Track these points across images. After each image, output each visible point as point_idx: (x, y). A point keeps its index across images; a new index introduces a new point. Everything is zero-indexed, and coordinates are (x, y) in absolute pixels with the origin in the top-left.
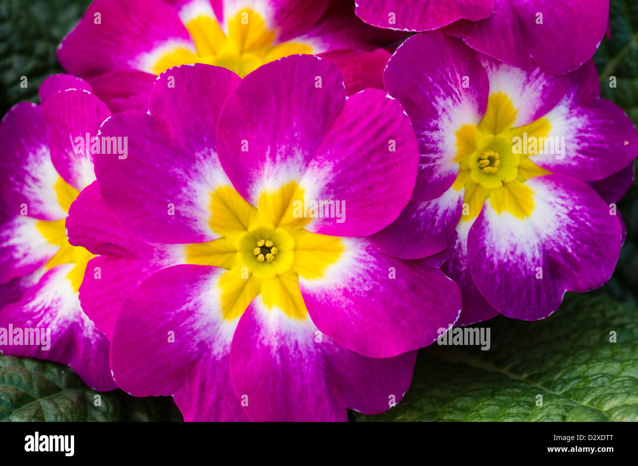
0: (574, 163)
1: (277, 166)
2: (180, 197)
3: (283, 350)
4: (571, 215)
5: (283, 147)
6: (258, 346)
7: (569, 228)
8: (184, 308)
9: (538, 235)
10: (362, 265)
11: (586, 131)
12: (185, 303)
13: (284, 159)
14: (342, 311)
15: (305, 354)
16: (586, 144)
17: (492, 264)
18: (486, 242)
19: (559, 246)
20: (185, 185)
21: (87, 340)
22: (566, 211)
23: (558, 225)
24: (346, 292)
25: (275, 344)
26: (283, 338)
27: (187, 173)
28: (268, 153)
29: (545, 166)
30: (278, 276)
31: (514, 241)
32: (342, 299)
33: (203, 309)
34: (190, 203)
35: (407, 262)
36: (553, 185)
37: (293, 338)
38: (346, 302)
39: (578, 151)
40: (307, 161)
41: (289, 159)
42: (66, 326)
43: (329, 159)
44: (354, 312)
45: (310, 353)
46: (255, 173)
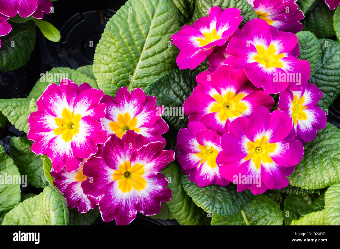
0: (311, 103)
1: (260, 134)
2: (241, 148)
3: (272, 172)
4: (315, 115)
5: (261, 130)
6: (266, 173)
7: (315, 118)
8: (249, 171)
9: (310, 122)
10: (282, 147)
11: (311, 95)
12: (248, 170)
13: (261, 132)
14: (281, 158)
15: (276, 170)
16: (312, 98)
17: (303, 132)
18: (300, 128)
19: (315, 123)
20: (241, 145)
21: (219, 178)
22: (314, 114)
23: (313, 118)
24: (281, 154)
25: (270, 171)
26: (271, 169)
27: (241, 142)
28: (257, 132)
29: (306, 106)
30: (264, 155)
31: (306, 126)
32: (280, 156)
33: (252, 170)
34: (243, 149)
35: (290, 142)
36: (309, 109)
37: (273, 168)
38: (281, 156)
39: (311, 100)
40: (266, 130)
41: (262, 132)
42: (213, 177)
43: (271, 128)
44: (284, 158)
45: (277, 170)
46: (254, 136)
